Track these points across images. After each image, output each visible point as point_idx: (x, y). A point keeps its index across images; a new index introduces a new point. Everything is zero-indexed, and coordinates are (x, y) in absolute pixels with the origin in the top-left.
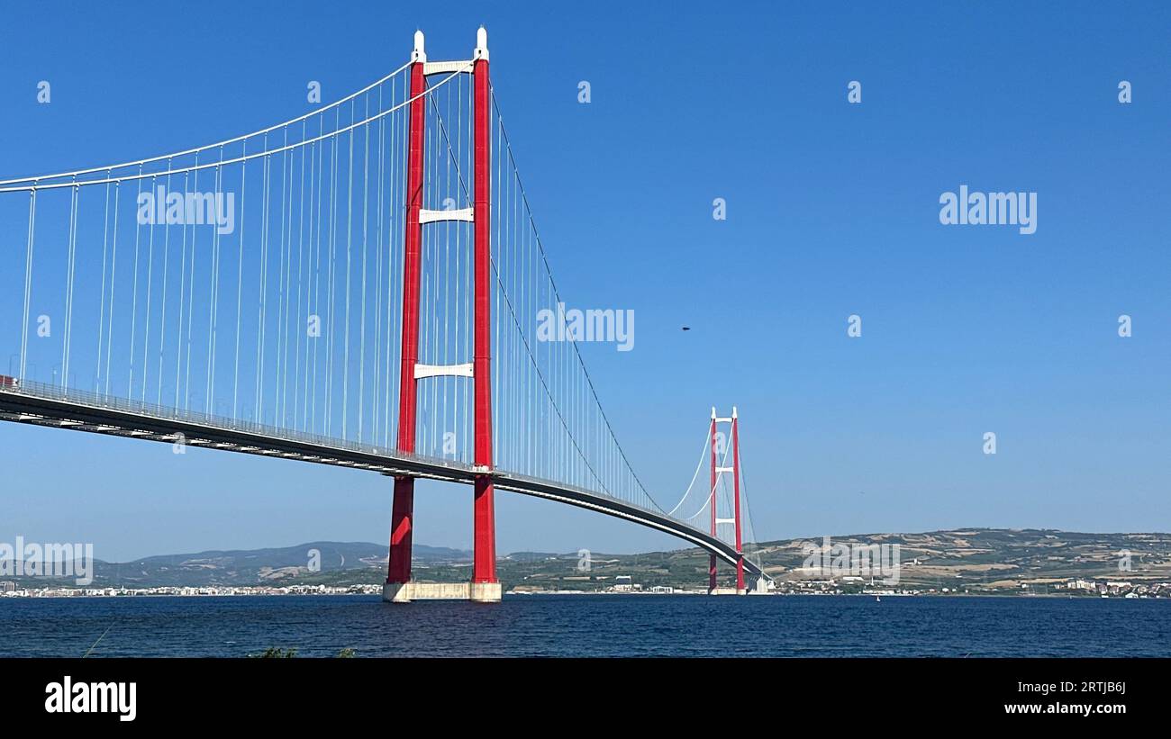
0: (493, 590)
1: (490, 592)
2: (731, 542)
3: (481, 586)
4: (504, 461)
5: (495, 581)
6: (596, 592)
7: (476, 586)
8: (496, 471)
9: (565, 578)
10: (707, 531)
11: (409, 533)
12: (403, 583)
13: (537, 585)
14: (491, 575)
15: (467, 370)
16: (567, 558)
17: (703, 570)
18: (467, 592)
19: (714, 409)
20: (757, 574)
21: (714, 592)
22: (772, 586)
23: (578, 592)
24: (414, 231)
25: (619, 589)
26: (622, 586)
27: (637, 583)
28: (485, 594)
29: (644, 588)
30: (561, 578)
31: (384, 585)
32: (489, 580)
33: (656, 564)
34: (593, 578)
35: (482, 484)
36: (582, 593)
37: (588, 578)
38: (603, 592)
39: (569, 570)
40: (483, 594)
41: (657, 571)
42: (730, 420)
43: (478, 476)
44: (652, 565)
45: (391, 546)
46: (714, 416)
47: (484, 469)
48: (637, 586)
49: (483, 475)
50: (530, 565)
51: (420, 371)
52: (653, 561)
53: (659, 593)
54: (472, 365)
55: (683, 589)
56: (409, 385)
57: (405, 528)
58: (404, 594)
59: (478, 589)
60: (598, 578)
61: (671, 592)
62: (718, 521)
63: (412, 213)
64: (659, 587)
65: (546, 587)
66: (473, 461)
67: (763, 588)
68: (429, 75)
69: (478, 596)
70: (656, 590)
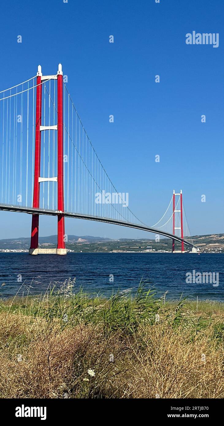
0: (64, 251)
1: (63, 252)
2: (180, 236)
3: (60, 249)
4: (67, 209)
5: (64, 248)
6: (140, 252)
7: (58, 250)
8: (65, 213)
9: (131, 247)
10: (171, 233)
11: (37, 233)
12: (35, 248)
13: (121, 249)
14: (63, 246)
15: (55, 179)
16: (138, 241)
17: (179, 245)
18: (55, 251)
19: (174, 191)
20: (192, 246)
21: (174, 252)
22: (198, 250)
23: (134, 252)
24: (38, 134)
25: (148, 251)
26: (148, 250)
27: (154, 249)
28: (61, 252)
29: (156, 251)
30: (129, 247)
31: (29, 249)
32: (62, 248)
33: (164, 243)
34: (140, 247)
35: (60, 216)
36: (135, 252)
37: (138, 247)
38: (142, 252)
39: (135, 244)
40: (60, 252)
41: (164, 245)
42: (180, 194)
43: (59, 214)
44: (162, 243)
45: (31, 237)
46: (174, 193)
47: (61, 212)
48: (154, 250)
49: (60, 214)
50: (122, 243)
51: (40, 180)
52: (164, 241)
53: (160, 252)
54: (57, 178)
55: (169, 251)
56: (37, 185)
57: (35, 231)
58: (36, 252)
59: (59, 250)
60: (142, 247)
61: (165, 252)
62: (175, 228)
63: (37, 127)
64: (161, 250)
65: (124, 250)
66: (57, 209)
67: (194, 251)
68: (43, 80)
69: (58, 253)
70: (160, 251)
